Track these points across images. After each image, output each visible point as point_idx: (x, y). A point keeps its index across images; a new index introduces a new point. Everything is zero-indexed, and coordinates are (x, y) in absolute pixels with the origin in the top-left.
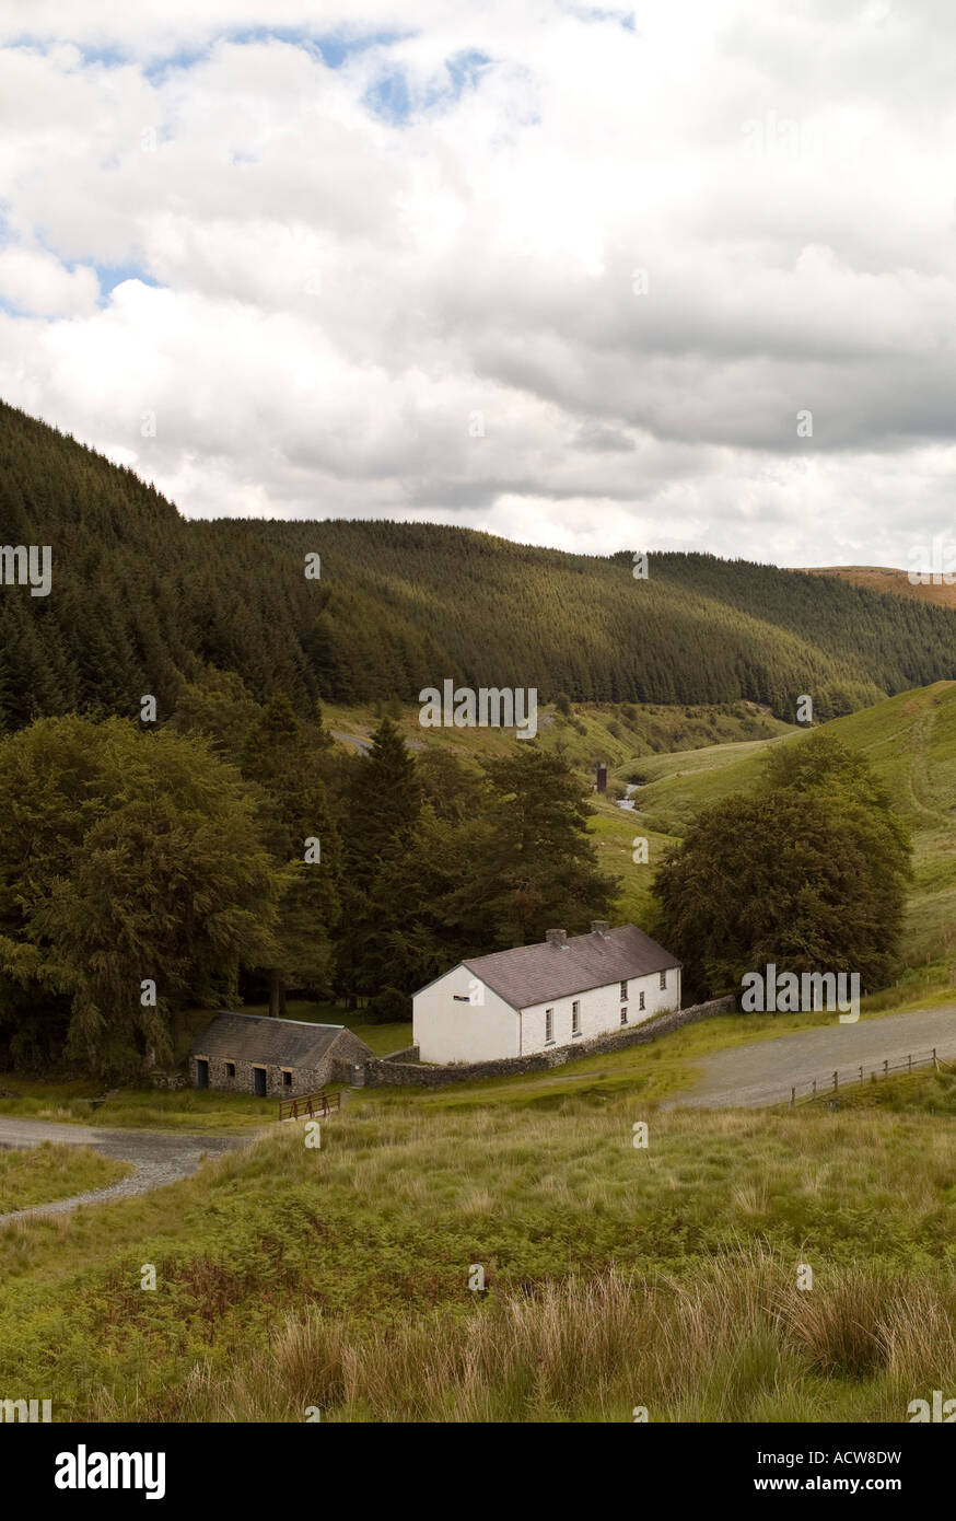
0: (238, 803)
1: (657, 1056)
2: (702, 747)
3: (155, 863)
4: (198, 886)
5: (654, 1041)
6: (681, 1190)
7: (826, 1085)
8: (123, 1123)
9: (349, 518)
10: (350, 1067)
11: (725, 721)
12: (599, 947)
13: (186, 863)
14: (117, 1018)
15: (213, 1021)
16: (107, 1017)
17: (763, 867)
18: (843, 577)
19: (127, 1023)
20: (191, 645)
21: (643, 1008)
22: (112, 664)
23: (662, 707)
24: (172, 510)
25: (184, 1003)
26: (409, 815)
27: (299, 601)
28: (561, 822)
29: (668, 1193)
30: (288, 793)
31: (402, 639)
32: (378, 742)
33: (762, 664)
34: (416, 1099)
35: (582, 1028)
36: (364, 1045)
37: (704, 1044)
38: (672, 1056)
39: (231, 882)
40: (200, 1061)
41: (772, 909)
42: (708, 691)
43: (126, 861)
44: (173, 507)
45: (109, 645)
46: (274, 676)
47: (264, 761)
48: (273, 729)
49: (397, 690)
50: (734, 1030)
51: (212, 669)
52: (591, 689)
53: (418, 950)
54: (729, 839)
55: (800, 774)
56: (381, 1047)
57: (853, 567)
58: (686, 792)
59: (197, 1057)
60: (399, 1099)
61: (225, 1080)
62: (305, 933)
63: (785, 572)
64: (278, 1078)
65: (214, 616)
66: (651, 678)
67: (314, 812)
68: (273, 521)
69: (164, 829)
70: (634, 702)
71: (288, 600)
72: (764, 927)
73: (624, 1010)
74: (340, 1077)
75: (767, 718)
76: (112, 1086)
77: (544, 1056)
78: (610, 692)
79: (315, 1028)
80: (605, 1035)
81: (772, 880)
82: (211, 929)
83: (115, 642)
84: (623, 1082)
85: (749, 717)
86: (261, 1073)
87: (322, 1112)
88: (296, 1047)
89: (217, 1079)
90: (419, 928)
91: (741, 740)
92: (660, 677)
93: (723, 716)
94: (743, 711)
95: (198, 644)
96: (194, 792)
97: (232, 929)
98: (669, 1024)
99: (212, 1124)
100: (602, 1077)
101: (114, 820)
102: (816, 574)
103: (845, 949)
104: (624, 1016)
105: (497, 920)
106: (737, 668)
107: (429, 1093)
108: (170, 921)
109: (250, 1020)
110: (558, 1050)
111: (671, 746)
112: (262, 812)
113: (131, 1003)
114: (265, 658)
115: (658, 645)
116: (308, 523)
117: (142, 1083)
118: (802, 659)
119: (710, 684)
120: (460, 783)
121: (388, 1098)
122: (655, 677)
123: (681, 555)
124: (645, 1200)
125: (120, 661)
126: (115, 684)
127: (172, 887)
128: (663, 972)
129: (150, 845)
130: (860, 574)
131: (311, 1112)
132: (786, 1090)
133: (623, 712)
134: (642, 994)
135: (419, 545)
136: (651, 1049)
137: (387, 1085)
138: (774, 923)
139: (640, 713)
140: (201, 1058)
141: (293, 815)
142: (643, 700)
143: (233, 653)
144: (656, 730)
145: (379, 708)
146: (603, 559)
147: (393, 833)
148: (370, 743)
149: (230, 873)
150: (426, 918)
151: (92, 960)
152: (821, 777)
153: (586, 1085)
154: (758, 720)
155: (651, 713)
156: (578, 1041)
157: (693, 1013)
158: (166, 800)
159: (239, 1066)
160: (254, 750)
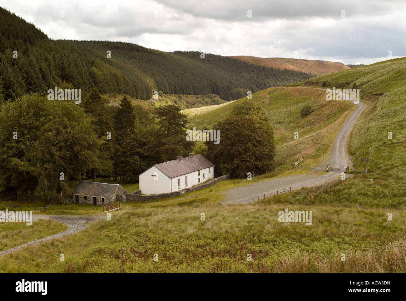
0: (86, 119)
1: (211, 191)
2: (201, 107)
3: (63, 137)
4: (76, 144)
5: (209, 187)
6: (249, 226)
7: (261, 198)
8: (56, 213)
9: (97, 40)
10: (121, 196)
11: (207, 99)
12: (191, 161)
13: (72, 137)
14: (53, 183)
15: (79, 184)
16: (50, 183)
17: (237, 138)
18: (239, 59)
19: (55, 185)
20: (58, 76)
21: (204, 178)
22: (36, 80)
23: (189, 95)
24: (46, 37)
25: (71, 178)
26: (132, 124)
27: (86, 64)
28: (178, 125)
29: (245, 226)
30: (98, 117)
31: (116, 75)
32: (123, 102)
33: (217, 83)
34: (142, 205)
35: (188, 184)
36: (125, 190)
37: (224, 187)
38: (215, 191)
39: (86, 143)
40: (76, 195)
41: (240, 149)
42: (202, 91)
43: (55, 136)
44: (46, 35)
45: (34, 75)
46: (83, 85)
47: (91, 108)
48: (93, 98)
49: (115, 90)
50: (230, 184)
51: (65, 82)
52: (169, 90)
53: (137, 163)
54: (227, 130)
55: (242, 112)
56: (130, 190)
57: (242, 56)
58: (199, 119)
59: (75, 194)
60: (137, 205)
61: (84, 201)
62: (104, 158)
63: (223, 57)
64: (100, 200)
65: (65, 67)
66: (186, 87)
67: (106, 122)
68: (74, 41)
69: (65, 127)
70: (181, 94)
71: (82, 63)
72: (238, 155)
73: (199, 178)
74: (119, 199)
75: (219, 99)
76: (49, 204)
77: (179, 192)
78: (174, 91)
79: (110, 185)
80: (194, 186)
81: (239, 141)
82: (79, 157)
83: (36, 74)
84: (202, 199)
85: (213, 98)
86: (95, 199)
87: (115, 209)
88: (105, 191)
89: (81, 201)
90: (136, 157)
91: (211, 105)
92: (188, 87)
93: (206, 98)
94: (212, 97)
95: (60, 75)
96: (73, 116)
97: (86, 156)
98: (213, 182)
99: (83, 213)
100: (196, 197)
101: (50, 124)
102: (232, 58)
103: (261, 161)
104: (199, 180)
105: (161, 153)
106: (210, 84)
107: (146, 203)
108: (68, 154)
109: (91, 183)
110: (183, 190)
111: (192, 106)
112: (92, 123)
113: (56, 179)
114: (80, 80)
115: (188, 77)
116: (85, 41)
117: (59, 203)
118: (228, 82)
119: (202, 89)
120: (144, 115)
121: (134, 205)
122: (187, 87)
123: (194, 52)
124: (239, 229)
125: (38, 79)
126: (37, 87)
127: (68, 144)
128: (209, 168)
129: (61, 132)
130: (244, 58)
131: (112, 209)
132: (250, 199)
133: (178, 97)
134: (204, 174)
135: (118, 48)
136: (209, 189)
137: (133, 201)
138: (240, 153)
139: (183, 97)
140: (76, 194)
141: (100, 124)
142: (183, 93)
143: (71, 78)
144: (187, 102)
145: (110, 95)
146: (171, 53)
147: (128, 129)
148: (120, 103)
149: (85, 140)
150: (138, 153)
151: (45, 166)
152: (249, 113)
153: (192, 199)
154: (216, 99)
155: (186, 97)
156: (187, 187)
157: (219, 179)
158: (65, 119)
159: (88, 197)
160: (88, 104)
